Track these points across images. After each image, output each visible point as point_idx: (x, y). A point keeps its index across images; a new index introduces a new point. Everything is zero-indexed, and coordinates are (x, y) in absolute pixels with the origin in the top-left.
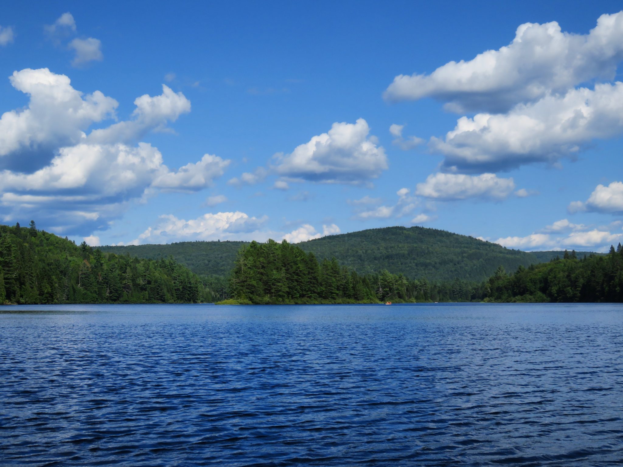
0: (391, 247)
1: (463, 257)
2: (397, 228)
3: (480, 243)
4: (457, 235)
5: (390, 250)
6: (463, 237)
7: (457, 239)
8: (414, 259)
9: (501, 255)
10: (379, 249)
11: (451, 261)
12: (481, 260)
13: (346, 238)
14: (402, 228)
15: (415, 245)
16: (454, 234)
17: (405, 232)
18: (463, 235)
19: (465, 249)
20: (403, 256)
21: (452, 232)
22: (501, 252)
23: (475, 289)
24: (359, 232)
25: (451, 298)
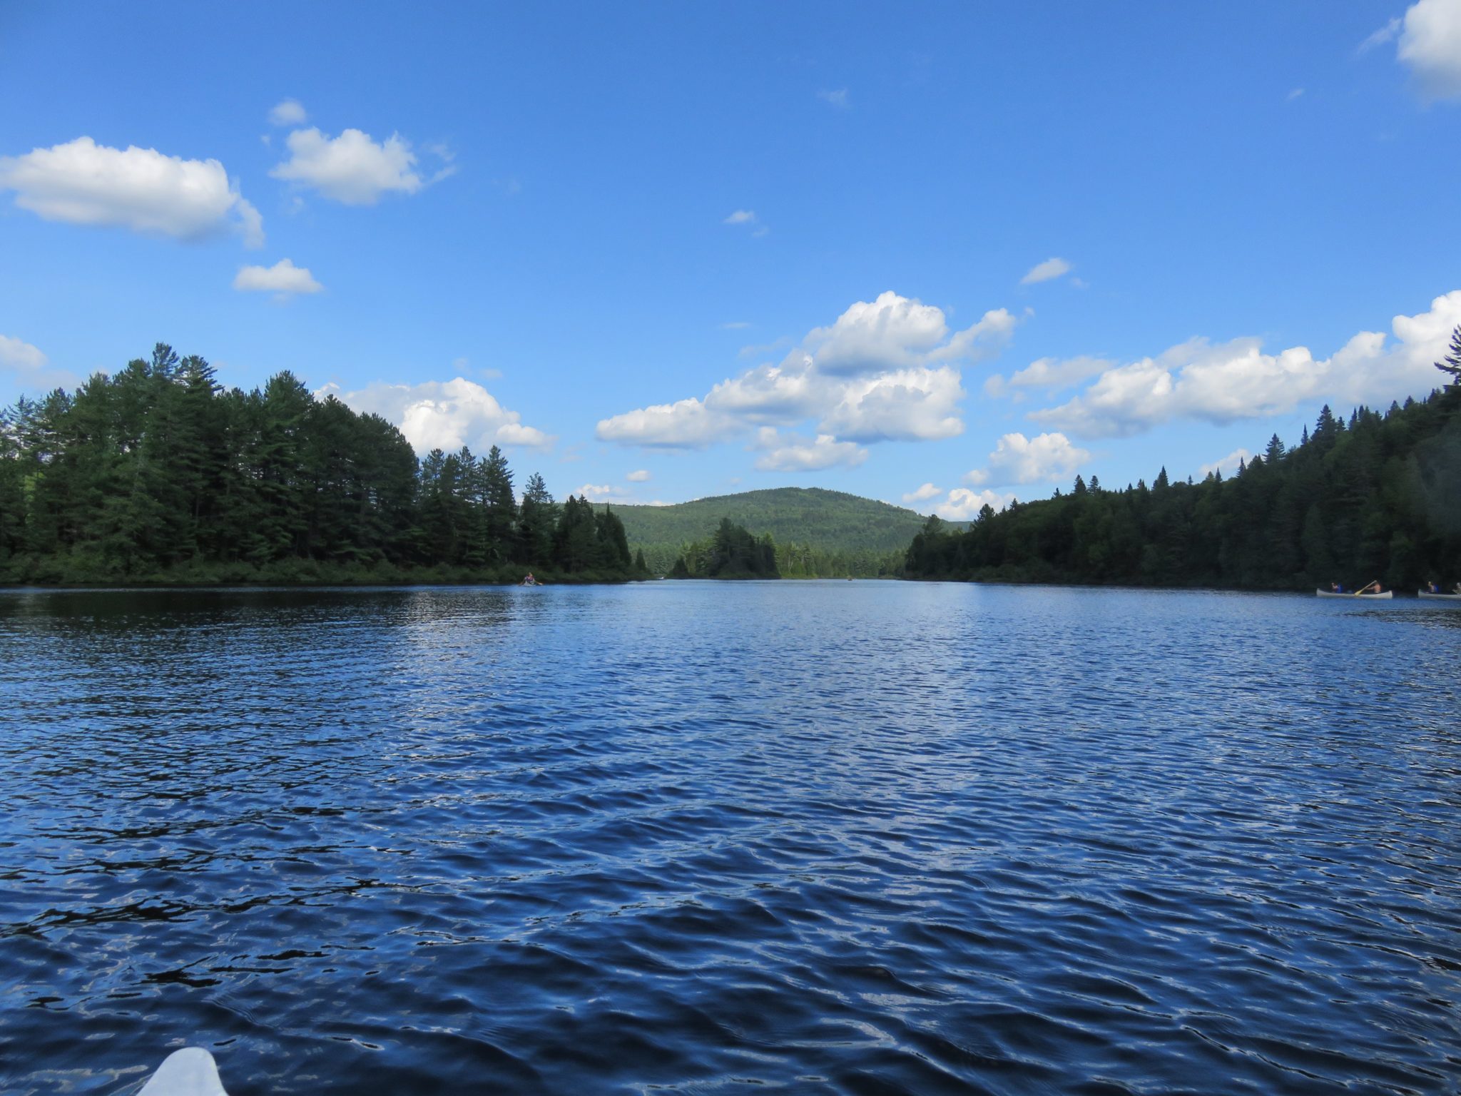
0: (782, 511)
1: (869, 524)
2: (791, 489)
3: (889, 509)
4: (863, 499)
5: (780, 514)
6: (871, 502)
7: (863, 503)
8: (810, 525)
9: (916, 522)
10: (767, 513)
11: (855, 528)
12: (892, 527)
13: (729, 501)
14: (797, 490)
15: (811, 509)
16: (859, 498)
17: (800, 493)
18: (870, 498)
19: (872, 515)
20: (796, 520)
21: (858, 496)
22: (914, 520)
23: (885, 560)
24: (745, 494)
25: (851, 574)
